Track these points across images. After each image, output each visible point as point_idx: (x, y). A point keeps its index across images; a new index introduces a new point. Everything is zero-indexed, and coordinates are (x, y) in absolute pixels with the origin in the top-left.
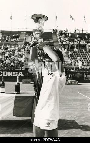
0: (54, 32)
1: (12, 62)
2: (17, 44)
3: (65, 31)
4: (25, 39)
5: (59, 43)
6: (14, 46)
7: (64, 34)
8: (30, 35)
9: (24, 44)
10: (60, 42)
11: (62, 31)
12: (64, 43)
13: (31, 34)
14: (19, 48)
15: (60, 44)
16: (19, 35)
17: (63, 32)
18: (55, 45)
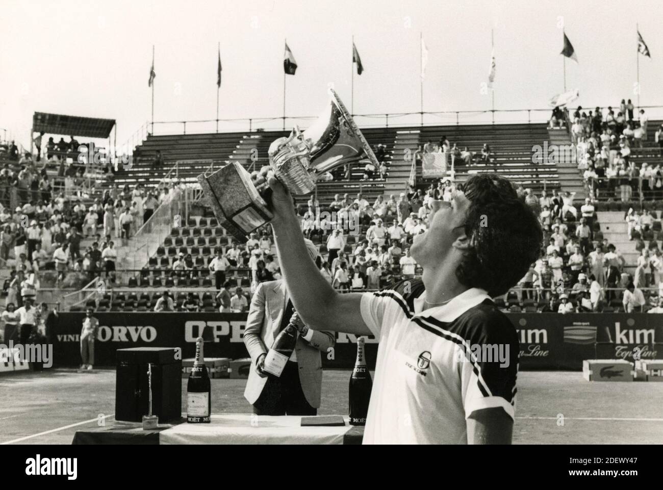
0: (557, 124)
1: (356, 275)
2: (382, 191)
3: (612, 113)
4: (419, 163)
5: (588, 174)
6: (368, 199)
7: (611, 127)
8: (441, 144)
9: (415, 188)
10: (592, 167)
11: (599, 116)
12: (610, 173)
13: (444, 138)
14: (388, 209)
15: (590, 179)
16: (390, 147)
17: (606, 117)
18: (563, 183)
